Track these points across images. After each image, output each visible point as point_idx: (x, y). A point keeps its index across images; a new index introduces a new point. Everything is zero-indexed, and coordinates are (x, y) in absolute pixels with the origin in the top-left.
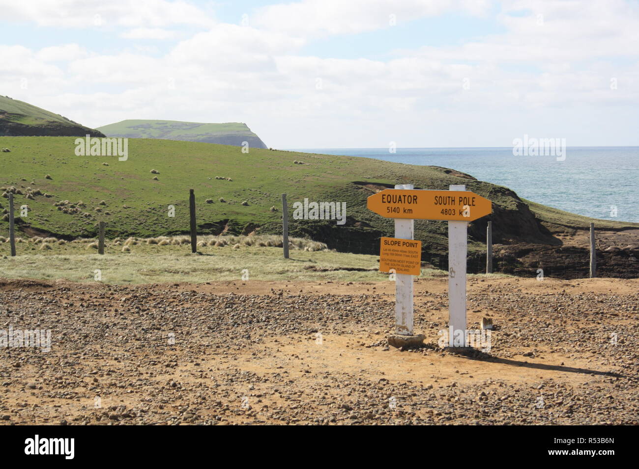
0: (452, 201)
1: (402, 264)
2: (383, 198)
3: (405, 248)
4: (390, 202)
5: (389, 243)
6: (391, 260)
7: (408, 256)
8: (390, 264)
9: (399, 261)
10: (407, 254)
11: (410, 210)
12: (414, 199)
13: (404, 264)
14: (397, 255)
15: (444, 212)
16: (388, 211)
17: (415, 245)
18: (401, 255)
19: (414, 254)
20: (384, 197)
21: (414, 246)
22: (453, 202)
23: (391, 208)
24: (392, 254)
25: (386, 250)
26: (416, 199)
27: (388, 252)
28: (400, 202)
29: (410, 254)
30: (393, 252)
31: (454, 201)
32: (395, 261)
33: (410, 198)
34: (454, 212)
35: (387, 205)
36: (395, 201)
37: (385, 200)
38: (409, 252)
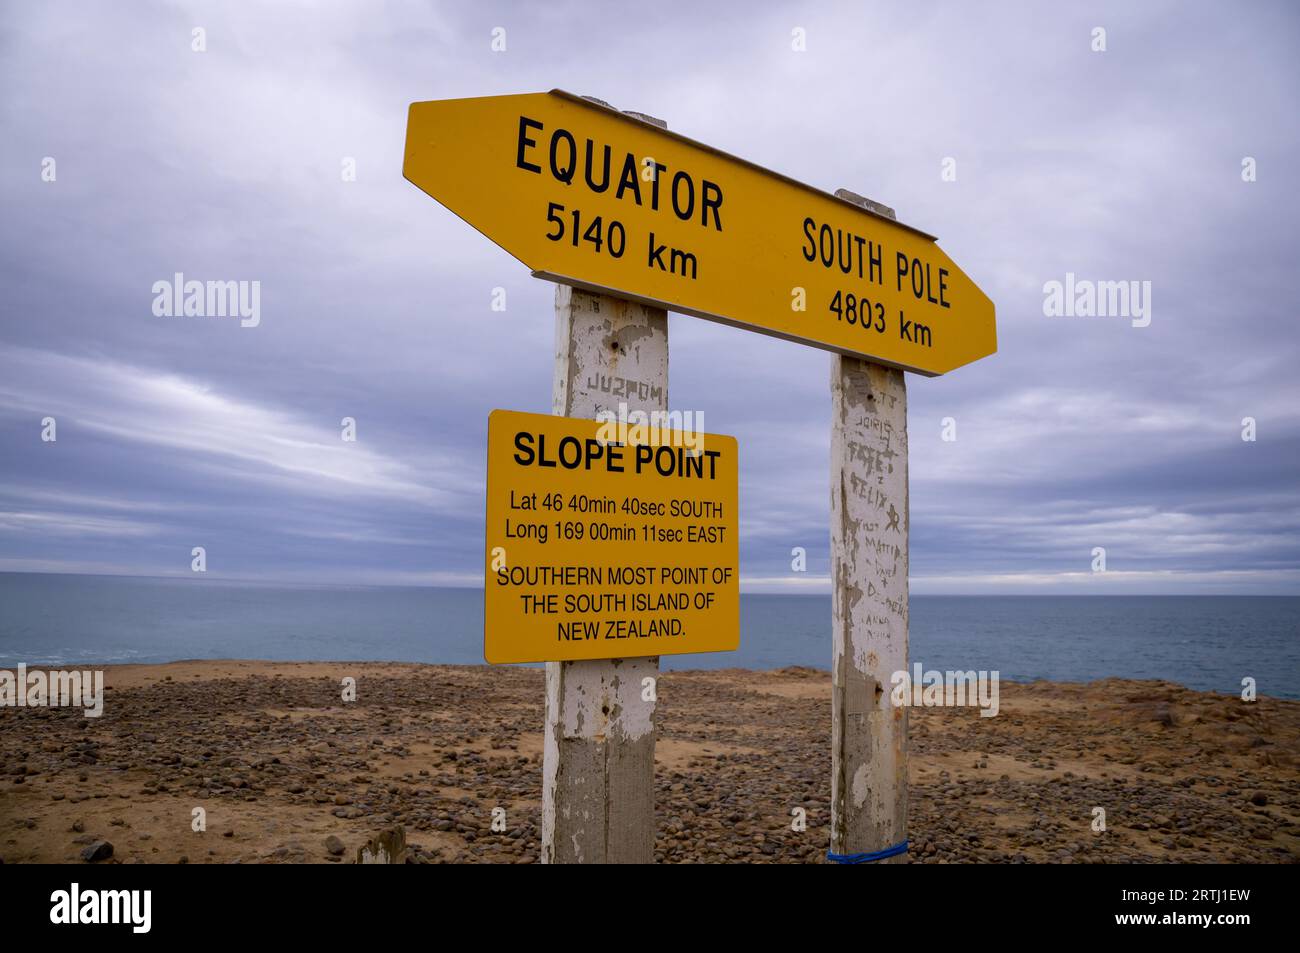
0: (873, 261)
1: (635, 589)
2: (524, 142)
3: (649, 485)
4: (566, 177)
5: (551, 454)
6: (564, 575)
7: (670, 536)
8: (561, 604)
9: (617, 576)
10: (666, 522)
11: (685, 257)
12: (706, 202)
13: (645, 589)
14: (601, 532)
15: (844, 307)
16: (554, 228)
17: (707, 460)
18: (627, 533)
19: (705, 522)
20: (531, 132)
21: (700, 474)
22: (876, 267)
23: (576, 214)
24: (572, 531)
25: (529, 503)
26: (716, 205)
27: (540, 516)
28: (629, 192)
29: (681, 523)
30: (574, 516)
31: (878, 263)
32: (590, 575)
33: (683, 183)
34: (881, 317)
35: (547, 187)
36: (598, 180)
37: (538, 155)
38: (677, 509)
